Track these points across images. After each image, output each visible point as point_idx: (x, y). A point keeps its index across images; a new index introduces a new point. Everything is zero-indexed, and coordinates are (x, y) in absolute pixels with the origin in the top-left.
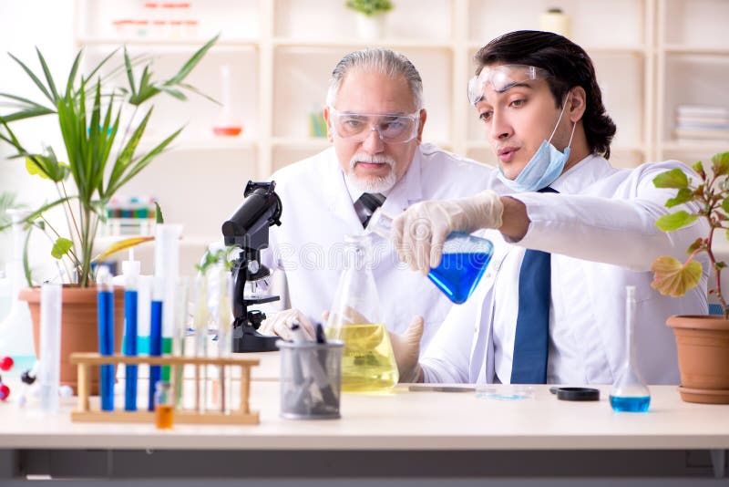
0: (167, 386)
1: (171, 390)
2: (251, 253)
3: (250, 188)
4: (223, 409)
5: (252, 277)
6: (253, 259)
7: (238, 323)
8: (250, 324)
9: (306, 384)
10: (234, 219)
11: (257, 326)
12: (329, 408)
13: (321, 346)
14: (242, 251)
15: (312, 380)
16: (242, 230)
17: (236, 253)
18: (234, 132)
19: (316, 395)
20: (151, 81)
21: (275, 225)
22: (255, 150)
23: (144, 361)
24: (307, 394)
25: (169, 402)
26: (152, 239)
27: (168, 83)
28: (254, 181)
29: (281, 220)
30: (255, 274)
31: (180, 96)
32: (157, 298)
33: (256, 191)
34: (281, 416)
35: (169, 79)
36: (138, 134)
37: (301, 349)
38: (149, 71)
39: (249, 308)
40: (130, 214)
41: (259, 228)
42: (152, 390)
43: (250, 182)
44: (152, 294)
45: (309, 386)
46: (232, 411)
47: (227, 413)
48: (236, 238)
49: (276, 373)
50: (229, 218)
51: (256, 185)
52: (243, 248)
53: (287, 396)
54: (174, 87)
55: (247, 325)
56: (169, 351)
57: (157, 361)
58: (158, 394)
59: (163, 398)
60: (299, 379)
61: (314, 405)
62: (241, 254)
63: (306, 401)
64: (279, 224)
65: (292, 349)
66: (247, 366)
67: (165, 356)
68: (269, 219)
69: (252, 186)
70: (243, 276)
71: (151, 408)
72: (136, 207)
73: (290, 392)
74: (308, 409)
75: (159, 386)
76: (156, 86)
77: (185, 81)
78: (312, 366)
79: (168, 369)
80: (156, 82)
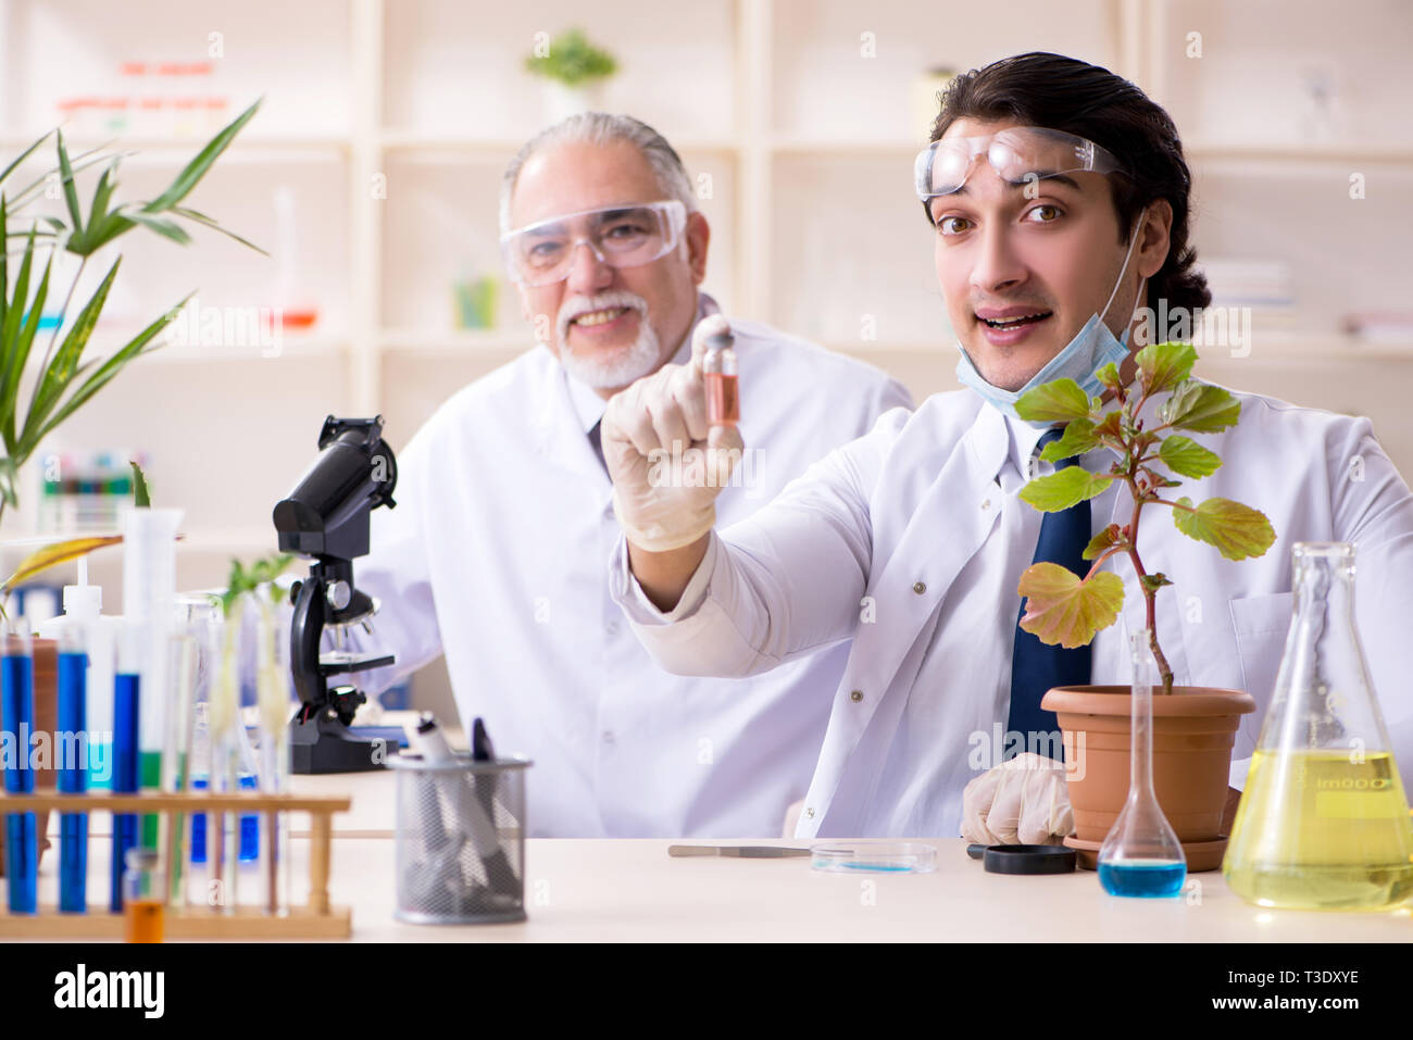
0: (151, 858)
1: (160, 867)
2: (333, 565)
3: (330, 430)
4: (273, 906)
5: (337, 616)
6: (338, 579)
7: (306, 713)
8: (332, 714)
9: (452, 846)
10: (296, 495)
11: (346, 718)
12: (502, 900)
13: (482, 767)
14: (315, 562)
15: (463, 839)
16: (315, 518)
17: (301, 569)
18: (302, 320)
19: (474, 869)
20: (113, 203)
21: (384, 507)
22: (344, 357)
23: (100, 804)
24: (453, 870)
25: (155, 894)
26: (119, 539)
27: (151, 207)
28: (339, 415)
29: (395, 496)
30: (342, 611)
31: (175, 234)
32: (128, 668)
33: (343, 437)
34: (398, 919)
35: (152, 197)
36: (89, 318)
37: (437, 773)
38: (110, 181)
39: (331, 681)
40: (95, 488)
41: (352, 514)
42: (119, 867)
43: (331, 417)
44: (116, 659)
45: (458, 852)
46: (291, 909)
47: (282, 913)
48: (303, 535)
49: (387, 821)
50: (287, 493)
51: (344, 425)
52: (315, 556)
53: (411, 874)
54: (163, 216)
55: (326, 719)
56: (154, 781)
57: (127, 803)
58: (130, 876)
59: (142, 884)
60: (437, 838)
61: (468, 893)
62: (314, 569)
63: (452, 886)
64: (392, 504)
65: (420, 773)
66: (323, 810)
67: (147, 793)
68: (371, 495)
69: (335, 426)
70: (318, 613)
71: (117, 905)
72: (107, 474)
73: (418, 866)
74: (457, 903)
75: (133, 860)
76: (126, 213)
77: (187, 203)
78: (462, 809)
79: (151, 822)
80: (126, 206)
